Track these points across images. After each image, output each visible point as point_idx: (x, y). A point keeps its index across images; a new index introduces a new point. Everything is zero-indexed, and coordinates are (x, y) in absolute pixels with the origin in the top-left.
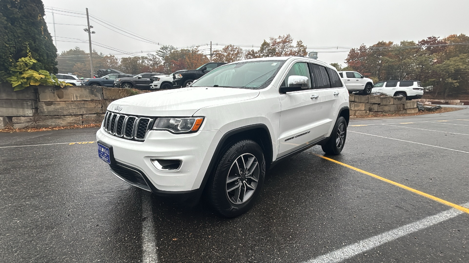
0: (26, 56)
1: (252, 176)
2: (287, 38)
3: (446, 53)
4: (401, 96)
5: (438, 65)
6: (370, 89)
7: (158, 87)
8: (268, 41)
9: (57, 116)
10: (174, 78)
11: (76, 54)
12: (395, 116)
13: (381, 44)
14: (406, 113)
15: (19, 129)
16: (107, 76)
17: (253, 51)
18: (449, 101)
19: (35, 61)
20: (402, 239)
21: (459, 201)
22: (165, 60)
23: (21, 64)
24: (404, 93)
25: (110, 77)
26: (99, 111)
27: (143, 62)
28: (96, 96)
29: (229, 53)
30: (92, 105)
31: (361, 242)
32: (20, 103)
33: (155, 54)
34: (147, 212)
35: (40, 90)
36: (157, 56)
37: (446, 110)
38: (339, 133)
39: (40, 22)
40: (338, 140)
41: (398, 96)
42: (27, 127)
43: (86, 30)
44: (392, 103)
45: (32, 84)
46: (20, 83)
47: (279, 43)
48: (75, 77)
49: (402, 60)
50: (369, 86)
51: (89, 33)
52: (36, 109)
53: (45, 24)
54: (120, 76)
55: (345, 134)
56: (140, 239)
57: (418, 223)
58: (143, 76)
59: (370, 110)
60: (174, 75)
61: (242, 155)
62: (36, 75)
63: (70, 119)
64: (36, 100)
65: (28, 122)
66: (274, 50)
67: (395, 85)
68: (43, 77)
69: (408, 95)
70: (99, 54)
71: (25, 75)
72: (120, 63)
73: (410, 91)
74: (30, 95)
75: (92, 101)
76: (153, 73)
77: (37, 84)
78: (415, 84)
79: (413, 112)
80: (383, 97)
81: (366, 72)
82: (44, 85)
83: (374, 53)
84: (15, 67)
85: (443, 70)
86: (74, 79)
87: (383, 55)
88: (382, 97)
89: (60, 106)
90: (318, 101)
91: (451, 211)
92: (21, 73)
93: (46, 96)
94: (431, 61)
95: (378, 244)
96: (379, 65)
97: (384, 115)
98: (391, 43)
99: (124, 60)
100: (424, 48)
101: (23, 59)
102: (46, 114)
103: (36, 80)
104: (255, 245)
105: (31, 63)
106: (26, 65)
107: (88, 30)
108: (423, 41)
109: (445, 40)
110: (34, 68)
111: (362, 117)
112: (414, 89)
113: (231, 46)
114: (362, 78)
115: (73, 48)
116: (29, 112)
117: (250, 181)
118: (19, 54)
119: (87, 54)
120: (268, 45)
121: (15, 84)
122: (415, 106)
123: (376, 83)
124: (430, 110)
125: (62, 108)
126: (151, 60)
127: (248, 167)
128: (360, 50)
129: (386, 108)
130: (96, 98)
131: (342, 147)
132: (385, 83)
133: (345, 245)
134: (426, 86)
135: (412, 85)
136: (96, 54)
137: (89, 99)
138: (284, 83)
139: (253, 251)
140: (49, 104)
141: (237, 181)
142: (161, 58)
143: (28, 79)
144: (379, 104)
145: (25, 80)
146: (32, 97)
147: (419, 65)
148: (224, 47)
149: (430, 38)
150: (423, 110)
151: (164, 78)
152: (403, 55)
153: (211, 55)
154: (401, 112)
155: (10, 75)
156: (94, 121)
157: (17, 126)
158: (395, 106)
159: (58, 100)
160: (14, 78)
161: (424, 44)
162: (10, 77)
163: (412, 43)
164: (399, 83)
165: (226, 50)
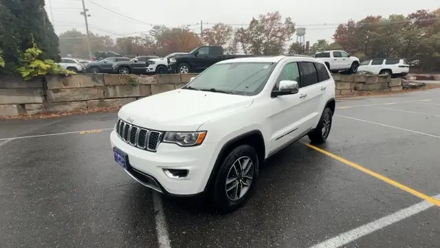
0: (31, 47)
1: (247, 174)
2: (275, 15)
3: (434, 27)
4: (386, 74)
5: (426, 39)
6: (356, 68)
7: (154, 70)
8: (257, 18)
9: (65, 103)
10: (169, 62)
11: (74, 35)
12: (380, 94)
13: (370, 19)
14: (391, 91)
15: (32, 115)
16: (105, 60)
17: (242, 29)
18: (435, 75)
19: (40, 52)
20: (378, 232)
21: (431, 193)
22: (158, 39)
23: (28, 54)
24: (389, 71)
25: (109, 61)
26: (102, 96)
27: (137, 42)
28: (97, 82)
29: (219, 32)
30: (94, 91)
31: (342, 235)
32: (30, 91)
33: (148, 33)
34: (158, 207)
35: (47, 78)
36: (150, 36)
37: (431, 87)
38: (325, 123)
39: (42, 12)
40: (323, 130)
41: (383, 75)
42: (39, 114)
43: (82, 13)
44: (377, 81)
45: (39, 73)
46: (28, 73)
47: (268, 20)
48: (75, 60)
49: (390, 34)
50: (356, 64)
51: (86, 16)
52: (45, 96)
53: (46, 13)
54: (117, 60)
55: (330, 123)
56: (155, 232)
57: (392, 216)
58: (139, 59)
59: (355, 89)
60: (168, 59)
61: (238, 159)
62: (43, 65)
63: (76, 105)
64: (45, 88)
65: (40, 109)
66: (263, 27)
67: (381, 63)
68: (49, 66)
69: (394, 72)
70: (95, 34)
71: (33, 65)
72: (115, 43)
73: (396, 68)
74: (39, 84)
75: (95, 87)
76: (149, 56)
77: (44, 73)
78: (402, 62)
79: (397, 89)
80: (369, 75)
81: (353, 48)
82: (50, 73)
83: (362, 28)
84: (24, 57)
85: (430, 45)
86: (74, 62)
87: (372, 30)
88: (367, 75)
89: (66, 93)
90: (307, 98)
91: (424, 203)
92: (29, 63)
93: (53, 84)
94: (419, 36)
95: (356, 237)
96: (366, 40)
97: (369, 94)
98: (379, 17)
99: (119, 40)
100: (413, 21)
101: (29, 50)
102: (54, 101)
103: (43, 70)
104: (251, 238)
105: (37, 54)
106: (33, 55)
107: (84, 13)
108: (413, 14)
109: (435, 12)
110: (40, 58)
111: (347, 95)
112: (400, 66)
113: (221, 24)
114: (349, 56)
115: (71, 30)
116: (39, 99)
117: (245, 179)
118: (26, 45)
119: (84, 35)
120: (257, 22)
121: (25, 74)
122: (400, 84)
123: (362, 60)
124: (414, 88)
125: (68, 95)
126: (144, 40)
127: (244, 168)
128: (348, 25)
129: (371, 87)
130: (98, 85)
131: (328, 135)
132: (372, 61)
133: (328, 238)
134: (412, 61)
135: (398, 62)
136: (92, 34)
137: (92, 86)
138: (276, 88)
139: (250, 244)
140: (56, 91)
141: (235, 181)
142: (154, 37)
143: (35, 68)
144: (364, 83)
145: (33, 70)
146: (41, 86)
147: (406, 39)
148: (214, 26)
149: (419, 11)
150: (407, 88)
151: (159, 61)
152: (391, 29)
153: (202, 34)
154: (385, 90)
155: (19, 65)
156: (97, 106)
157: (30, 113)
158: (380, 84)
159: (64, 87)
160: (23, 69)
161: (413, 18)
162: (19, 67)
163: (401, 17)
164: (385, 61)
165: (216, 28)
